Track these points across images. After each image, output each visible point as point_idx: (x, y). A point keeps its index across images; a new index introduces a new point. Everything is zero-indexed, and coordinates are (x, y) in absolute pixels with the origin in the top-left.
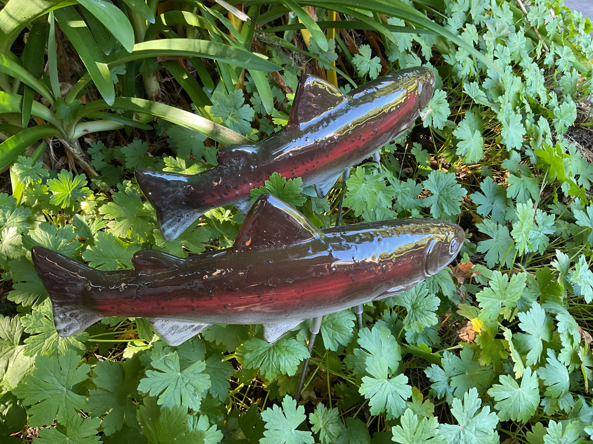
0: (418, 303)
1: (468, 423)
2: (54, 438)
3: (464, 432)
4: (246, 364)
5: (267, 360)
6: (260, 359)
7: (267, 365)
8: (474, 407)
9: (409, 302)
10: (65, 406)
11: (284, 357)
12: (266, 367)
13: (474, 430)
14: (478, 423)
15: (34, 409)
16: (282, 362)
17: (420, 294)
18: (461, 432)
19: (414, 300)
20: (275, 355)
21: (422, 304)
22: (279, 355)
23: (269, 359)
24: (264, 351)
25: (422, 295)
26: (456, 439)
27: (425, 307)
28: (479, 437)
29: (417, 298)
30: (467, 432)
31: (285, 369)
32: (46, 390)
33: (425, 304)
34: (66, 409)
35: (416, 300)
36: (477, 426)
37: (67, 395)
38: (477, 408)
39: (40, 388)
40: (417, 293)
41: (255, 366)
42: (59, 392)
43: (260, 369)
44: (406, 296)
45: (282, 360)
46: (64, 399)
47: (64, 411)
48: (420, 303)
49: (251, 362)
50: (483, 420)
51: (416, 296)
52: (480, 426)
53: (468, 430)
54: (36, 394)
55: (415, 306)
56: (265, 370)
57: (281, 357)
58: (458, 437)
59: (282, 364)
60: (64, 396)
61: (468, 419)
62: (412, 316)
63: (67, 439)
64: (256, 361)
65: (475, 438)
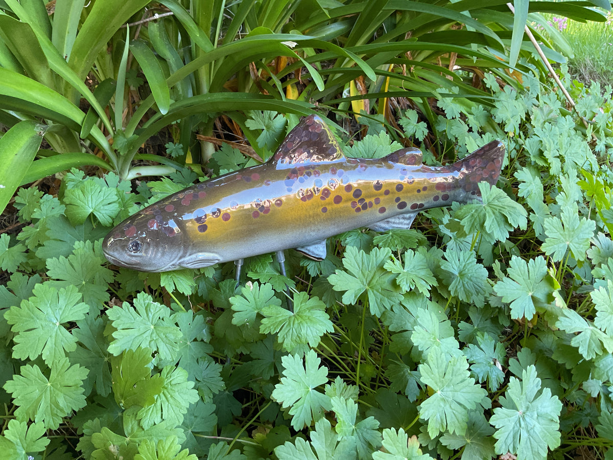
0: (467, 270)
1: (528, 408)
2: (35, 380)
3: (524, 418)
4: (263, 329)
5: (287, 326)
6: (279, 324)
7: (286, 331)
8: (533, 388)
9: (456, 268)
10: (54, 343)
11: (306, 325)
12: (285, 333)
13: (536, 416)
14: (540, 408)
15: (21, 337)
16: (304, 330)
17: (468, 262)
18: (521, 418)
19: (462, 267)
20: (296, 322)
21: (471, 271)
22: (301, 322)
23: (289, 324)
24: (284, 318)
25: (470, 263)
26: (516, 427)
27: (473, 275)
28: (542, 425)
29: (465, 265)
30: (527, 419)
31: (306, 338)
32: (38, 319)
33: (474, 271)
34: (54, 346)
35: (464, 267)
36: (539, 411)
37: (58, 330)
38: (536, 390)
39: (32, 315)
40: (466, 261)
41: (274, 331)
42: (51, 325)
43: (279, 335)
44: (453, 262)
45: (304, 327)
46: (54, 335)
47: (52, 347)
48: (468, 270)
49: (269, 327)
50: (545, 404)
51: (464, 263)
52: (543, 411)
53: (529, 416)
54: (26, 321)
55: (463, 272)
56: (284, 337)
57: (302, 324)
58: (518, 425)
59: (303, 332)
60: (55, 330)
61: (528, 403)
62: (459, 282)
63: (49, 384)
64: (275, 326)
65: (538, 426)
